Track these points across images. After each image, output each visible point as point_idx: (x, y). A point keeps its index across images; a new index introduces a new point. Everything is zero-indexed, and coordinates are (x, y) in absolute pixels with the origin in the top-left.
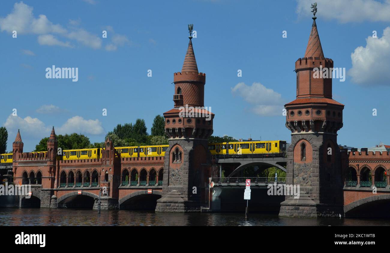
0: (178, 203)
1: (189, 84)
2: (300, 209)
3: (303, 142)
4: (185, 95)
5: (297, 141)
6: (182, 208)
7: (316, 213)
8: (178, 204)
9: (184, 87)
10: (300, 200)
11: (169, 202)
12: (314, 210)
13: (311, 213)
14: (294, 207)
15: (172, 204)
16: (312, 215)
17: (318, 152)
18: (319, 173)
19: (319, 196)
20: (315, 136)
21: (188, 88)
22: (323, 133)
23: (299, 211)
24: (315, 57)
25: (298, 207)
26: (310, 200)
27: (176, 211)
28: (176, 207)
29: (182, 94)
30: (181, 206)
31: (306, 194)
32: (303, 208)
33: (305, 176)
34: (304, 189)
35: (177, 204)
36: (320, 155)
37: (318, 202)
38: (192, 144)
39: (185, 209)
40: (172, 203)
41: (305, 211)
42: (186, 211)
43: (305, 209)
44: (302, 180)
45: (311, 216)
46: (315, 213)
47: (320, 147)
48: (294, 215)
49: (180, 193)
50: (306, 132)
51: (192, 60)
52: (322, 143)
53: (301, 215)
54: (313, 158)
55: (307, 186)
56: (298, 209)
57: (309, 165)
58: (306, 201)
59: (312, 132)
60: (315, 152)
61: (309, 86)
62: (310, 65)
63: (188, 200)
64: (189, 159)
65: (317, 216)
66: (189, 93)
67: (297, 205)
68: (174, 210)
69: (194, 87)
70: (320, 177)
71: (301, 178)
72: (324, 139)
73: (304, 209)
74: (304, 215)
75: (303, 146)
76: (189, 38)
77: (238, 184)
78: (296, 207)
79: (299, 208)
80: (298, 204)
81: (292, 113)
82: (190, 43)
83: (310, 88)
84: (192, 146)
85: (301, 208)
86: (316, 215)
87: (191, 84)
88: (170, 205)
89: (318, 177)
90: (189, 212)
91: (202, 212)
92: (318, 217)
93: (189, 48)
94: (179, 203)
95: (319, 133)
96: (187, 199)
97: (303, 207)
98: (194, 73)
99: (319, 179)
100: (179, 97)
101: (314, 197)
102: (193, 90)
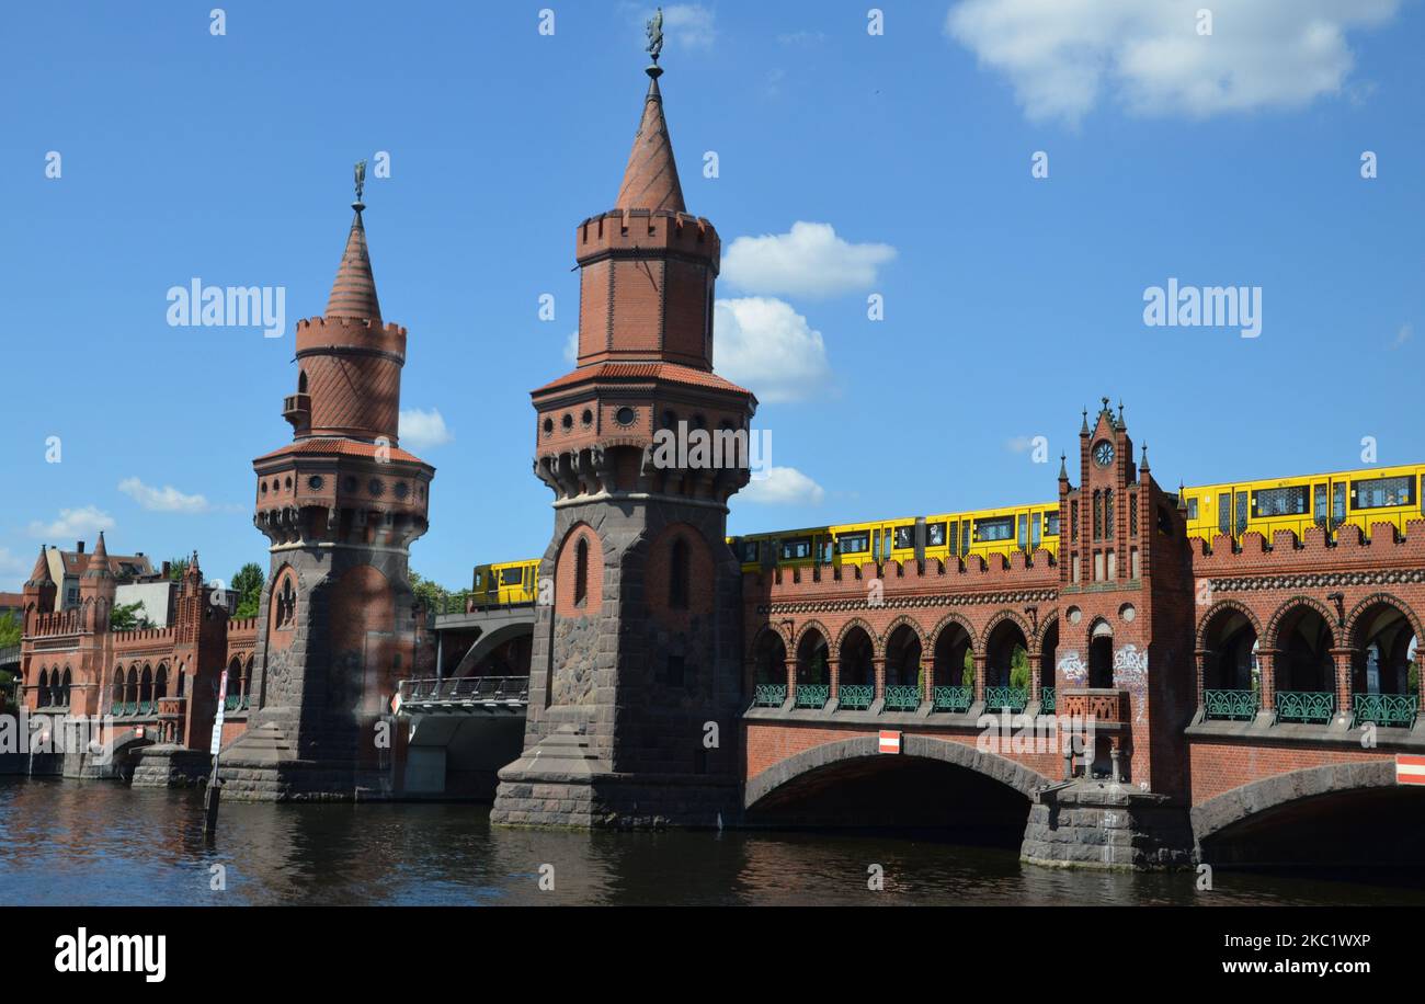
0: (260, 768)
1: (330, 358)
2: (534, 795)
3: (583, 534)
4: (318, 395)
5: (566, 531)
6: (270, 784)
7: (589, 810)
8: (260, 771)
9: (315, 369)
10: (542, 760)
11: (234, 766)
12: (583, 798)
13: (570, 812)
14: (514, 785)
15: (244, 772)
16: (574, 819)
17: (617, 572)
18: (619, 652)
19: (611, 743)
20: (617, 511)
21: (326, 373)
22: (644, 495)
23: (531, 802)
24: (631, 210)
25: (528, 785)
26: (578, 757)
27: (252, 794)
28: (250, 783)
29: (307, 394)
30: (267, 780)
31: (576, 733)
32: (546, 791)
33: (584, 665)
34: (573, 717)
35: (256, 772)
36: (624, 581)
37: (607, 767)
38: (329, 564)
39: (280, 791)
40: (243, 767)
41: (550, 804)
42: (283, 795)
43: (552, 795)
44: (574, 681)
45: (571, 822)
46: (585, 812)
47: (627, 549)
48: (510, 819)
49: (280, 734)
50: (590, 494)
51: (355, 278)
52: (642, 535)
53: (534, 817)
54: (604, 595)
55: (586, 703)
56: (527, 794)
57: (595, 622)
58: (562, 761)
59: (608, 495)
60: (610, 572)
61: (606, 321)
62: (611, 241)
63: (300, 757)
64: (310, 613)
65: (589, 824)
66: (331, 388)
67: (523, 777)
68: (246, 793)
69: (346, 367)
70: (618, 669)
71: (571, 672)
72: (649, 519)
73: (548, 793)
74: (543, 817)
75: (582, 548)
76: (354, 207)
77: (501, 702)
78: (523, 785)
79: (531, 792)
80: (529, 775)
81: (548, 426)
82: (356, 224)
83: (611, 325)
84: (329, 570)
85: (537, 788)
86: (587, 820)
87: (336, 359)
88: (238, 772)
89: (612, 667)
90: (298, 801)
91: (358, 802)
92: (595, 824)
93: (352, 239)
94: (264, 768)
95: (631, 495)
96: (293, 755)
97: (546, 786)
98: (345, 322)
99: (616, 678)
100: (295, 405)
101: (600, 746)
102: (345, 378)
